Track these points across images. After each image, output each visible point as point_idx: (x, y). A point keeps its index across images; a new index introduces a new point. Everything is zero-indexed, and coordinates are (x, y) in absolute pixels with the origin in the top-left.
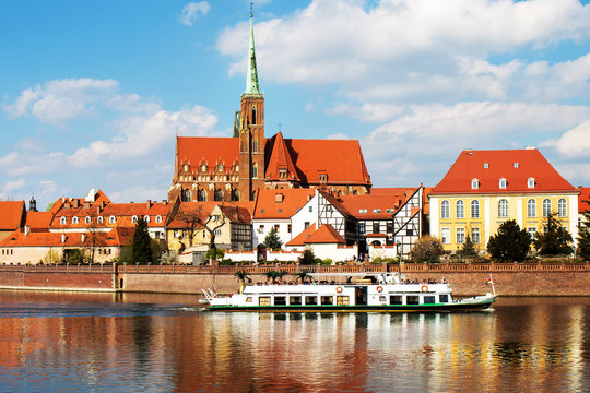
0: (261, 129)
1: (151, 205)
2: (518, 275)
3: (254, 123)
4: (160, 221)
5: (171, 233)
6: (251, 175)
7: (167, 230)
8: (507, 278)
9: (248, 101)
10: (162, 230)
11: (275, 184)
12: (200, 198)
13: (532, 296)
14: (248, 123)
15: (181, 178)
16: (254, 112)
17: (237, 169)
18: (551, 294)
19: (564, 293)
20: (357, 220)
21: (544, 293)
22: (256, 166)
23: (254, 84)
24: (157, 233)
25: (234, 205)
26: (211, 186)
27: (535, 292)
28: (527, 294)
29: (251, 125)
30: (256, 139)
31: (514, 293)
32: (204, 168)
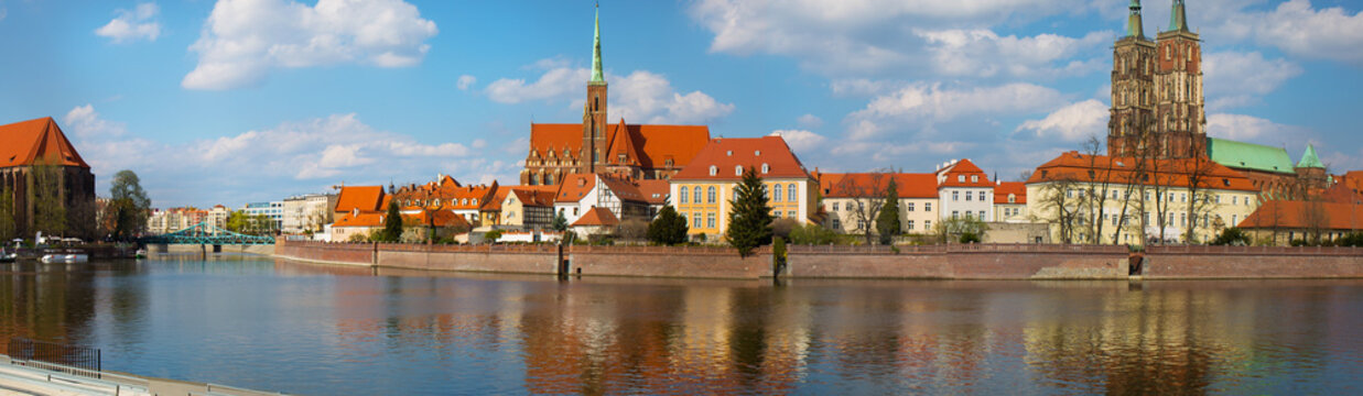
0: (604, 116)
1: (472, 189)
2: (667, 257)
3: (597, 109)
4: (476, 203)
5: (484, 215)
6: (593, 160)
7: (481, 212)
8: (657, 260)
9: (592, 88)
10: (477, 212)
11: (614, 168)
12: (546, 181)
13: (678, 278)
14: (591, 110)
15: (530, 163)
16: (597, 99)
17: (582, 154)
18: (695, 275)
19: (706, 275)
20: (648, 204)
21: (689, 275)
22: (598, 151)
23: (598, 72)
24: (473, 215)
25: (532, 188)
26: (558, 171)
27: (680, 274)
28: (674, 275)
29: (593, 112)
30: (598, 126)
31: (662, 274)
32: (551, 154)
